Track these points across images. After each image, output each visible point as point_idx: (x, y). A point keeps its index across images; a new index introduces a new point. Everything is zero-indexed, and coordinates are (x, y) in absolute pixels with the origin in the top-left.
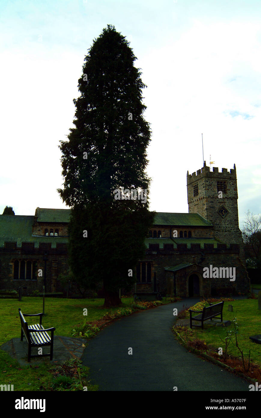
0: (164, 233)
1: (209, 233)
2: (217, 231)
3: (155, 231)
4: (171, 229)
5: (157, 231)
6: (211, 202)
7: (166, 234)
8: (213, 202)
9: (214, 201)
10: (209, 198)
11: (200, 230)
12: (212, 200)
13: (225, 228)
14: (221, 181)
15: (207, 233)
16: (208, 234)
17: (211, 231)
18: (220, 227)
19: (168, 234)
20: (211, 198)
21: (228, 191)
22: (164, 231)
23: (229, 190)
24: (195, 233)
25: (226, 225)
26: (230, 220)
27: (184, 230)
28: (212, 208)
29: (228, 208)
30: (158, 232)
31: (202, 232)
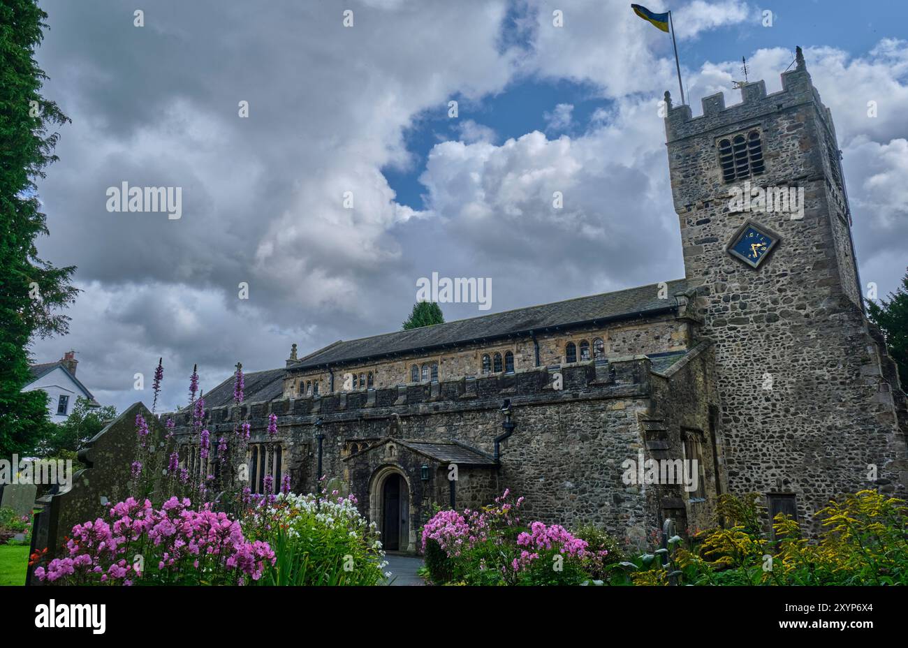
0: (520, 356)
1: (667, 336)
2: (732, 321)
3: (498, 354)
4: (536, 343)
5: (503, 356)
6: (699, 223)
7: (524, 360)
8: (707, 221)
9: (712, 215)
10: (690, 210)
11: (631, 328)
12: (702, 215)
13: (771, 305)
14: (735, 135)
15: (657, 338)
16: (661, 340)
17: (675, 325)
18: (743, 306)
19: (532, 358)
20: (699, 208)
21: (768, 164)
22: (518, 352)
23: (776, 156)
24: (616, 343)
25: (773, 293)
26: (792, 271)
27: (577, 339)
28: (704, 241)
29: (777, 225)
30: (506, 355)
31: (638, 336)
